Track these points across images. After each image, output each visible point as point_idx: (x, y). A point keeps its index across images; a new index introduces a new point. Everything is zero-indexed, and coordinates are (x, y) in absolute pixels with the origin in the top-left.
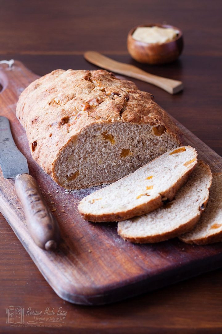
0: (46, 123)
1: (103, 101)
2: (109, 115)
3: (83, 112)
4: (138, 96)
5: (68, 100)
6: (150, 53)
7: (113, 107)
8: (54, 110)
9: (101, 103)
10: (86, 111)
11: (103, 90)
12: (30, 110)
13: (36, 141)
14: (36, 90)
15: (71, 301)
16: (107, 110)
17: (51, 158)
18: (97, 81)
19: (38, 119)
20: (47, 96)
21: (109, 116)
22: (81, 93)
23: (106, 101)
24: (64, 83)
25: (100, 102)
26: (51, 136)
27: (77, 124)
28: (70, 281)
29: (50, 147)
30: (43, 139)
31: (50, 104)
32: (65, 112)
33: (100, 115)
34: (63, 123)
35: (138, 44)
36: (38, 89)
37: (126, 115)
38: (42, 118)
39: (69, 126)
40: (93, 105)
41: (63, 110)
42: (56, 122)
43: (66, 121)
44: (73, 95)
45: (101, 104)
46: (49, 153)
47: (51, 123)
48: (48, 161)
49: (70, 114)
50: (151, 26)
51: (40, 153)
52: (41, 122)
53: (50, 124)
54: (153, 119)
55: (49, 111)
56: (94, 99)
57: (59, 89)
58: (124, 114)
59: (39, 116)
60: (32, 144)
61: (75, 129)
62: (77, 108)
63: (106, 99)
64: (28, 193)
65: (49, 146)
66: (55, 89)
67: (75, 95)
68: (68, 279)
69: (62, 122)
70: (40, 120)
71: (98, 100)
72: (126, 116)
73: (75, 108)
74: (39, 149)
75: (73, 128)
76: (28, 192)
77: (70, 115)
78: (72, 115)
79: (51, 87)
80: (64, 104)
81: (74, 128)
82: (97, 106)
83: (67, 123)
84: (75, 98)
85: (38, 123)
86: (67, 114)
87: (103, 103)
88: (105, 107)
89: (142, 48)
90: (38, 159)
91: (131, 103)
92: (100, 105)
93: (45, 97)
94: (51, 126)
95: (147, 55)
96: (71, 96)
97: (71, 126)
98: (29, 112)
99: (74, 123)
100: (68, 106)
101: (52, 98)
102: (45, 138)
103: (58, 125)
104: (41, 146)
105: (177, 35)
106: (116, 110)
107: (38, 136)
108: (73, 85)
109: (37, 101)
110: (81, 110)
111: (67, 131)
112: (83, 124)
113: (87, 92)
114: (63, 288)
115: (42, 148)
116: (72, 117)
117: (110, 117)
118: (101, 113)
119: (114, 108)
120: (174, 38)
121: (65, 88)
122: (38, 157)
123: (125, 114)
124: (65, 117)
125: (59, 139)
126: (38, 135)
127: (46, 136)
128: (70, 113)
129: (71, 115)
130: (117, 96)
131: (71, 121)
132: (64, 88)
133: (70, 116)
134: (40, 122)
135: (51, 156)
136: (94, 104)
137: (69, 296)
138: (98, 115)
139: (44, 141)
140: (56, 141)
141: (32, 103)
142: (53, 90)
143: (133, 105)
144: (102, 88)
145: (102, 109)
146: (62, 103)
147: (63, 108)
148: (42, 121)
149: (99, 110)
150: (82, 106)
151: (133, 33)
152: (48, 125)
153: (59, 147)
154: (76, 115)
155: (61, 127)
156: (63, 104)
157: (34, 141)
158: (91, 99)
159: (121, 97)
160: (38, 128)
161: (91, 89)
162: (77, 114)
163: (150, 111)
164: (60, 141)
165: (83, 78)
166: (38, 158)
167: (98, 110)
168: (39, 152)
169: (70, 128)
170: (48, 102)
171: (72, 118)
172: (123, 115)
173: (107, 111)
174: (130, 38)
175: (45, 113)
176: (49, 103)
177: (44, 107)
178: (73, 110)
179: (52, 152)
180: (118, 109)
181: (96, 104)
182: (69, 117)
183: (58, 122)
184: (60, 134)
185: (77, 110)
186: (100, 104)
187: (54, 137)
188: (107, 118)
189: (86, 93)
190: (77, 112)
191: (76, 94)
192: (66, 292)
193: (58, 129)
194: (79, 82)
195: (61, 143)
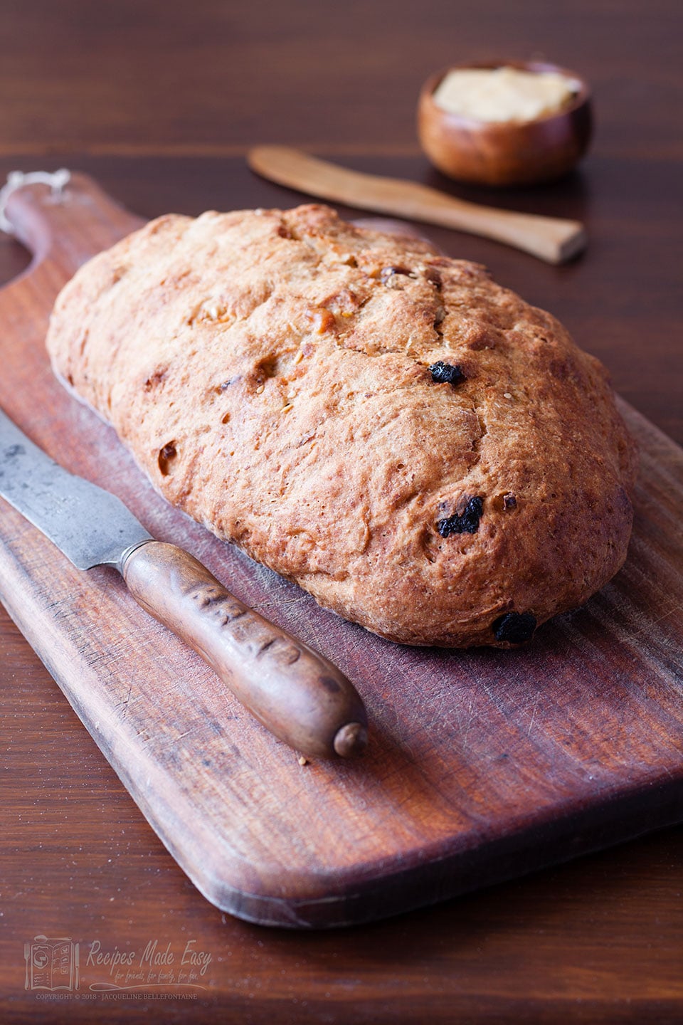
0: (199, 382)
1: (370, 298)
2: (402, 336)
3: (319, 337)
4: (461, 276)
5: (255, 304)
6: (489, 151)
7: (408, 312)
8: (216, 340)
9: (366, 302)
10: (327, 334)
11: (353, 263)
12: (117, 350)
13: (172, 442)
14: (119, 285)
15: (243, 916)
16: (392, 322)
17: (244, 487)
18: (322, 238)
19: (167, 373)
20: (170, 300)
21: (406, 342)
22: (288, 279)
23: (380, 296)
24: (216, 255)
25: (361, 301)
26: (226, 420)
27: (312, 373)
28: (243, 854)
29: (232, 454)
30: (197, 433)
31: (190, 323)
32: (257, 341)
33: (377, 342)
34: (263, 377)
35: (452, 122)
36: (125, 281)
37: (453, 327)
38: (182, 369)
39: (285, 383)
40: (342, 312)
41: (251, 339)
42: (237, 376)
43: (268, 369)
44: (266, 288)
45: (367, 305)
46: (233, 474)
47: (219, 380)
48: (231, 499)
49: (277, 347)
50: (491, 66)
51: (197, 477)
52: (180, 382)
53: (217, 385)
54: (531, 336)
55: (200, 343)
56: (342, 294)
57: (208, 275)
58: (448, 327)
59: (169, 365)
60: (158, 453)
61: (311, 392)
62: (294, 328)
63: (377, 291)
64: (195, 598)
65: (228, 452)
66: (192, 276)
67: (272, 286)
68: (234, 847)
69: (258, 376)
70: (174, 377)
71: (354, 297)
72: (457, 330)
73: (289, 327)
74: (190, 466)
75: (299, 390)
76: (194, 594)
77: (278, 350)
78: (284, 348)
79: (176, 271)
80: (245, 319)
81: (303, 388)
82: (354, 313)
83: (272, 376)
84: (275, 295)
85: (167, 388)
86: (266, 350)
87: (371, 302)
88: (382, 313)
89: (466, 134)
90: (190, 498)
91: (453, 295)
92: (364, 311)
93: (165, 303)
94: (219, 390)
95: (480, 157)
96: (258, 291)
97: (290, 383)
98: (115, 355)
99: (300, 374)
100: (262, 323)
101: (195, 304)
102: (208, 429)
103: (245, 386)
104: (196, 456)
105: (575, 95)
106: (421, 319)
107: (179, 426)
108: (249, 257)
109: (138, 320)
110: (309, 333)
111: (282, 400)
112: (331, 372)
113: (306, 272)
114: (219, 876)
115: (201, 459)
116: (284, 357)
117: (410, 342)
118: (377, 334)
119: (413, 314)
120: (564, 104)
121: (226, 268)
122: (186, 489)
123: (451, 327)
124: (264, 356)
125: (259, 427)
126: (176, 422)
127: (211, 423)
128: (275, 344)
129: (282, 350)
130: (407, 278)
131: (287, 368)
132: (223, 269)
133: (280, 355)
134: (178, 381)
135: (242, 482)
136: (344, 309)
137: (239, 901)
138: (371, 342)
139: (205, 439)
140: (250, 436)
141: (121, 327)
142: (184, 280)
143: (461, 302)
144: (346, 257)
145: (375, 320)
146: (234, 314)
147: (245, 329)
148: (183, 379)
149: (366, 327)
150: (311, 319)
151: (435, 88)
152: (210, 387)
153: (267, 450)
154: (296, 350)
155: (259, 390)
156: (239, 318)
157: (167, 442)
158: (331, 293)
159: (415, 278)
160: (171, 399)
161: (315, 264)
162: (299, 344)
163: (511, 314)
164: (265, 434)
165: (275, 235)
166: (189, 493)
167: (362, 325)
168: (191, 474)
169: (291, 390)
170: (184, 318)
171: (284, 361)
172: (446, 330)
173: (395, 327)
174: (427, 104)
175: (189, 351)
176: (188, 319)
177: (173, 335)
178: (284, 334)
179: (243, 470)
180: (427, 314)
181: (349, 308)
182: (276, 358)
183: (245, 375)
184: (262, 410)
185: (297, 332)
186: (362, 306)
187: (241, 424)
188: (399, 346)
189: (304, 277)
190: (297, 338)
191: (272, 283)
192: (230, 889)
193: (251, 397)
194: (265, 245)
195: (268, 439)
